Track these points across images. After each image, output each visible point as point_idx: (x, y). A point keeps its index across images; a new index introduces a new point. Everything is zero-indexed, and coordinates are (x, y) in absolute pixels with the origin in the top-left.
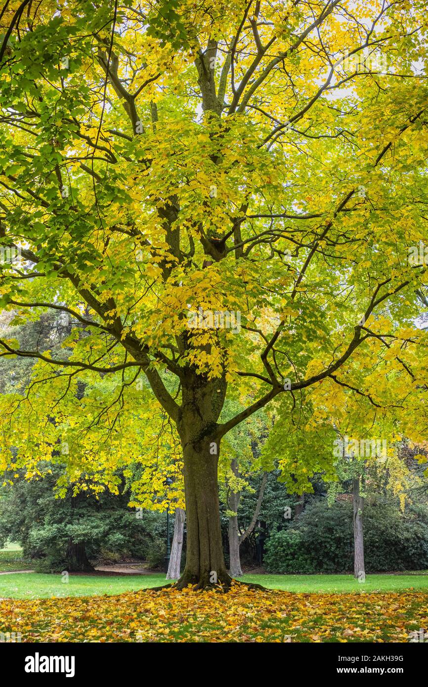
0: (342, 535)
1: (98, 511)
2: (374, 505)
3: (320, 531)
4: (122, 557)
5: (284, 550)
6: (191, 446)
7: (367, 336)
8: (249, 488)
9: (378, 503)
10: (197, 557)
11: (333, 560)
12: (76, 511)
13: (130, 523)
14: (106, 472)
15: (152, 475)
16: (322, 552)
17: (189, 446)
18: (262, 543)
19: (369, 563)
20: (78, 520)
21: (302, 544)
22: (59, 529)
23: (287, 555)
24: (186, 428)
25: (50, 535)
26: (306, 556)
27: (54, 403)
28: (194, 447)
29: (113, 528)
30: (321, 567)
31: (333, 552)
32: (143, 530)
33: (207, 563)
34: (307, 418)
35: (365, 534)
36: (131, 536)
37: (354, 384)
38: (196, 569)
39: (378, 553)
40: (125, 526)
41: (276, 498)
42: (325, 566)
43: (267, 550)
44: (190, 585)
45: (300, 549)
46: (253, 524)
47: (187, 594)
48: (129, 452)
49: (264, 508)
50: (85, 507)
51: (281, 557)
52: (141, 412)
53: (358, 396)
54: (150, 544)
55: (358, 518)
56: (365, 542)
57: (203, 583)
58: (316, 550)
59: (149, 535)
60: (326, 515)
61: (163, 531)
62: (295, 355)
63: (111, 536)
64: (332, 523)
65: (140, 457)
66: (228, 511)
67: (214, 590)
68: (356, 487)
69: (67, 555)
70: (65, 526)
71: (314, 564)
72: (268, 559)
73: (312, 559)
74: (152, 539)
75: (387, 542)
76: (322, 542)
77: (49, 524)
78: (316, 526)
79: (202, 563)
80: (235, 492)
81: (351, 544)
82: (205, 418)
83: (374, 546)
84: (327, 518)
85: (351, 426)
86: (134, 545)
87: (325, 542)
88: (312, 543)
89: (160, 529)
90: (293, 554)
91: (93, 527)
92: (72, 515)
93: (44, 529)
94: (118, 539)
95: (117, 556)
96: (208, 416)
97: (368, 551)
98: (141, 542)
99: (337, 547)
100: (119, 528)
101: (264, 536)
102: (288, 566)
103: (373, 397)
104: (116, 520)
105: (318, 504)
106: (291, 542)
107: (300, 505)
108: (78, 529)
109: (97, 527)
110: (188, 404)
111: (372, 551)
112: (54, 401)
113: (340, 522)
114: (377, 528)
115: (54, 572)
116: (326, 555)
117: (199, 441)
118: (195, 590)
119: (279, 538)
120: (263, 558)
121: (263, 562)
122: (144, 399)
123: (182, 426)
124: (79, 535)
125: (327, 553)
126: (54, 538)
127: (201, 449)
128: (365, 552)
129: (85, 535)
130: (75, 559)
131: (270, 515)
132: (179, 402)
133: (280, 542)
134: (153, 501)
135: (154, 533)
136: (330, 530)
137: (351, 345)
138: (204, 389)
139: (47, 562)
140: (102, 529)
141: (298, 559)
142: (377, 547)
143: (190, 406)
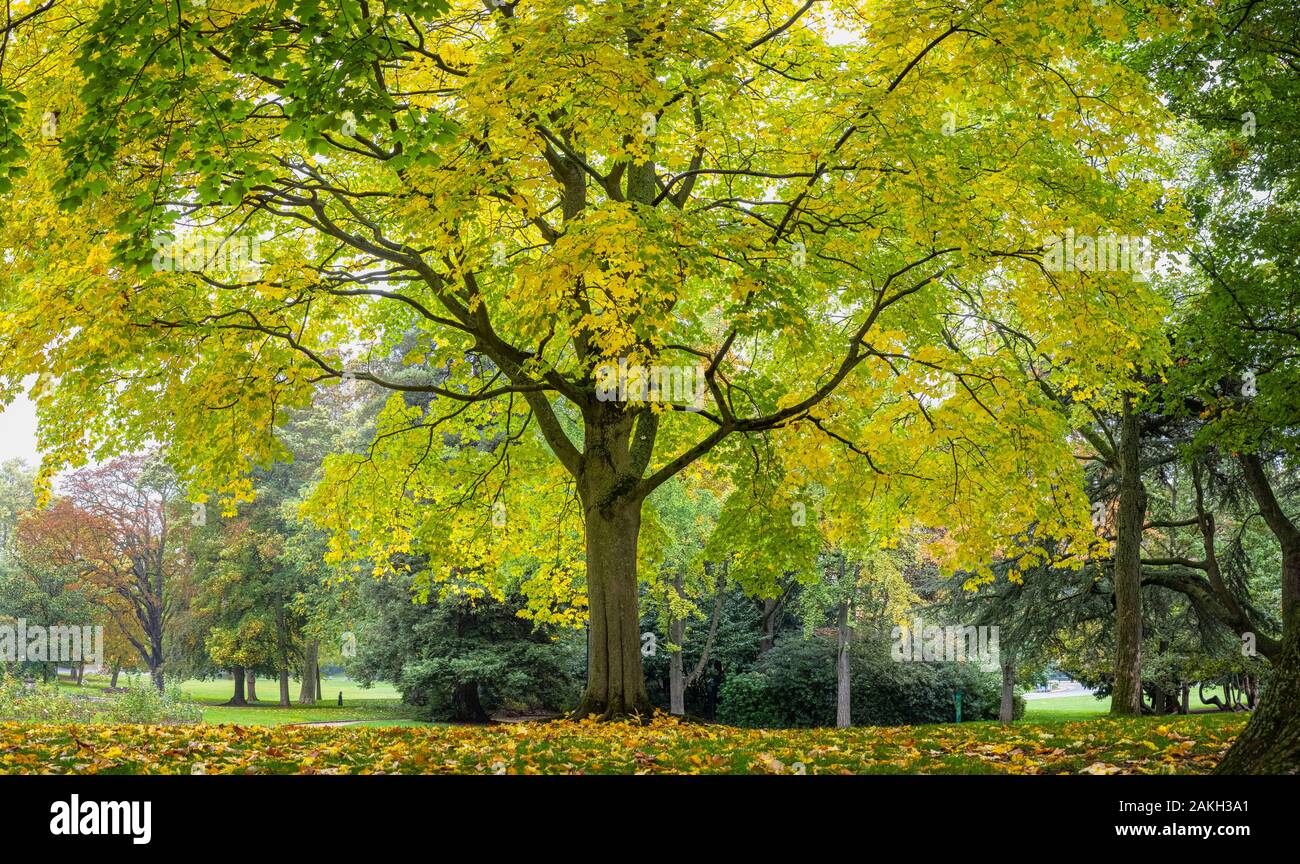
0: (822, 680)
1: (494, 643)
2: (866, 641)
3: (792, 673)
4: (531, 708)
5: (744, 699)
6: (597, 510)
7: (868, 353)
8: (698, 613)
9: (871, 639)
10: (603, 675)
11: (808, 712)
12: (464, 640)
13: (536, 659)
14: (486, 569)
15: (552, 574)
16: (794, 702)
17: (595, 511)
18: (716, 689)
19: (857, 716)
20: (467, 652)
21: (768, 691)
22: (441, 664)
23: (748, 705)
24: (591, 484)
25: (430, 671)
26: (773, 707)
27: (411, 470)
28: (601, 513)
29: (513, 665)
30: (793, 721)
31: (809, 702)
32: (555, 669)
33: (618, 683)
34: (775, 488)
35: (853, 679)
36: (537, 675)
37: (846, 433)
38: (601, 692)
39: (870, 704)
40: (529, 663)
41: (736, 630)
42: (798, 720)
43: (721, 699)
44: (592, 716)
45: (766, 698)
46: (702, 664)
47: (586, 726)
48: (518, 541)
49: (719, 643)
50: (476, 636)
51: (740, 708)
52: (536, 484)
53: (852, 455)
54: (564, 688)
55: (844, 654)
56: (852, 689)
57: (612, 713)
58: (787, 699)
59: (562, 676)
60: (801, 653)
61: (582, 672)
62: (761, 395)
63: (510, 676)
64: (809, 663)
65: (535, 549)
66: (670, 644)
67: (627, 722)
68: (843, 615)
69: (454, 700)
70: (450, 660)
71: (784, 718)
72: (723, 710)
73: (782, 711)
74: (567, 681)
75: (882, 690)
76: (794, 689)
77: (428, 658)
78: (788, 667)
79: (611, 684)
80: (679, 618)
81: (835, 691)
82: (619, 469)
83: (864, 694)
84: (805, 658)
85: (838, 502)
86: (541, 688)
87: (798, 689)
88: (782, 689)
89: (578, 670)
90: (756, 704)
91: (487, 663)
92: (459, 646)
93: (422, 664)
94: (520, 680)
95: (523, 706)
96: (624, 467)
97: (856, 700)
98: (551, 685)
99: (815, 695)
100: (521, 665)
101: (719, 679)
102: (749, 719)
103: (872, 454)
104: (517, 654)
105: (791, 639)
106: (754, 688)
107: (767, 641)
108: (468, 664)
109: (492, 662)
110: (594, 448)
111: (861, 701)
112: (410, 465)
113: (820, 663)
114: (870, 672)
115: (437, 721)
116: (800, 705)
117: (609, 504)
118: (599, 721)
119: (738, 684)
120: (715, 708)
121: (716, 714)
122: (538, 462)
123: (584, 481)
124: (468, 673)
125: (802, 704)
126: (435, 676)
127: (612, 515)
128: (852, 701)
129: (476, 672)
130: (464, 705)
131: (727, 653)
132: (580, 446)
133: (739, 688)
134: (551, 609)
135: (570, 674)
136: (806, 673)
137: (844, 365)
138: (618, 426)
139: (428, 708)
140: (498, 666)
141: (762, 710)
142: (868, 696)
143: (597, 451)
